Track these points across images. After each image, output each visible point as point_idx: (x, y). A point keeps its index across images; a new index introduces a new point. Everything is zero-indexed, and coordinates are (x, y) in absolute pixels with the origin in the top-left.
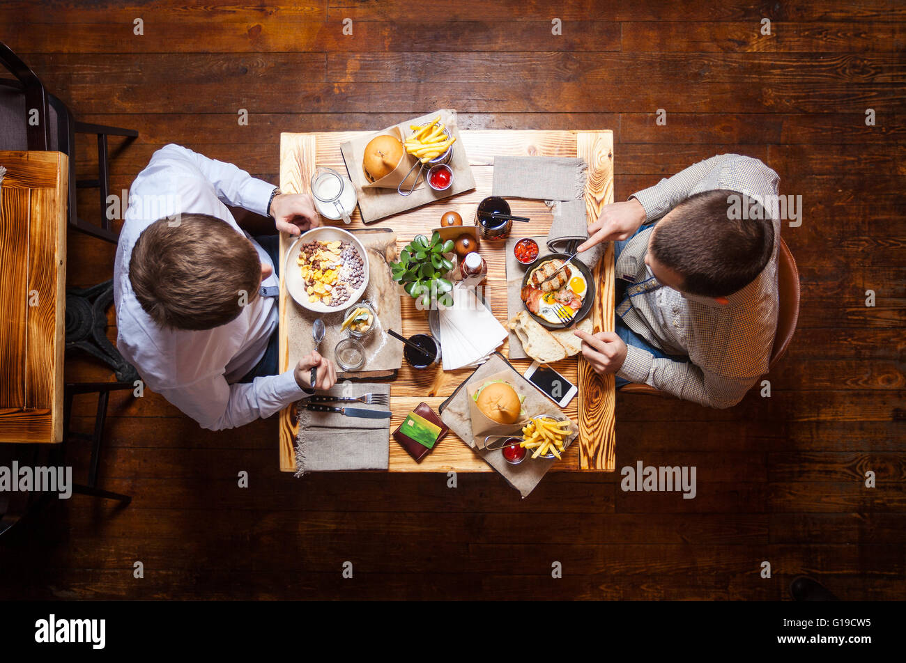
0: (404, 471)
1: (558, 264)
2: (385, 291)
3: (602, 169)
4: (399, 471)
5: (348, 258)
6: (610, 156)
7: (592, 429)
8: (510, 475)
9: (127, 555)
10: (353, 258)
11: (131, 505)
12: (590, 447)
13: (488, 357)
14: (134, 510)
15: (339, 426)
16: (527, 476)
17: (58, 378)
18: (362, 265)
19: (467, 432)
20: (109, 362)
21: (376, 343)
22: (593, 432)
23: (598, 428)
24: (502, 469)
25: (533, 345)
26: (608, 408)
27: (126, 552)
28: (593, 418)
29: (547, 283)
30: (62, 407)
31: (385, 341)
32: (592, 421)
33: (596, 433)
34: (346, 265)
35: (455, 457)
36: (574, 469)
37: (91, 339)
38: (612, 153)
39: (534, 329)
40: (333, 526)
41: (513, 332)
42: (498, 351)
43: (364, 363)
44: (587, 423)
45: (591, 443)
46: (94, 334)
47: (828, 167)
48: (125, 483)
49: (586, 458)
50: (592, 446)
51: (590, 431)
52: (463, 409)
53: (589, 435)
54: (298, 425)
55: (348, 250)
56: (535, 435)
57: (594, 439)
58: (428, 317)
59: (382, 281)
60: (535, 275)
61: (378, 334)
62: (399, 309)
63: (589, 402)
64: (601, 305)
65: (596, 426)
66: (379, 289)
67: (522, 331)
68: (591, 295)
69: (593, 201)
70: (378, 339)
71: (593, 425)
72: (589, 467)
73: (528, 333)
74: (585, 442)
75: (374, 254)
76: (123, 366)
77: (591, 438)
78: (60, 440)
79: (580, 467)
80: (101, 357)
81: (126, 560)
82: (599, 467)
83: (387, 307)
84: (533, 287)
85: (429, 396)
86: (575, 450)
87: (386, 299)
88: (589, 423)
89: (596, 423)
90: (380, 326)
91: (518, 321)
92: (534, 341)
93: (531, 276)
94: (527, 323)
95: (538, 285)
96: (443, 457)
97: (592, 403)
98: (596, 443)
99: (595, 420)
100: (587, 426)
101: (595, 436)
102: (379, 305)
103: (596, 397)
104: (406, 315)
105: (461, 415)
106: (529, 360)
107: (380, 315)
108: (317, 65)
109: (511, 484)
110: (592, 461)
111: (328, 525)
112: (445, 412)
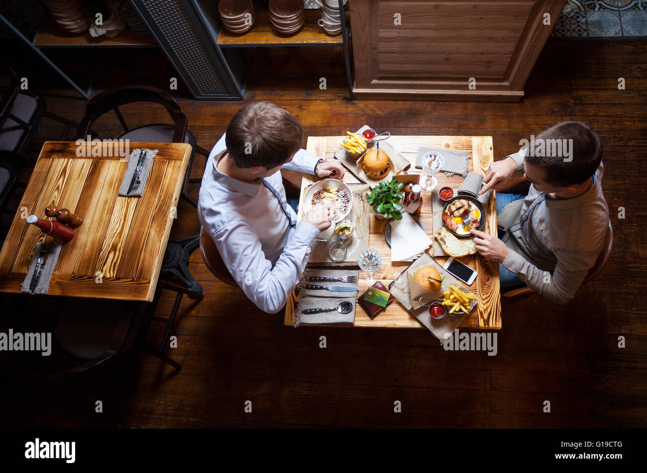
0: (364, 326)
1: (464, 202)
2: (360, 216)
3: (486, 155)
4: (361, 325)
5: (341, 196)
6: (491, 149)
7: (486, 301)
8: (433, 329)
9: (171, 406)
10: (344, 197)
11: (180, 372)
12: (485, 313)
13: (420, 255)
14: (181, 375)
15: (325, 296)
16: (445, 329)
17: (159, 263)
18: (348, 201)
19: (406, 300)
20: (186, 282)
21: (353, 245)
22: (486, 303)
23: (489, 300)
24: (428, 325)
25: (449, 246)
26: (496, 288)
27: (170, 404)
28: (486, 294)
29: (457, 211)
30: (157, 281)
31: (358, 245)
32: (485, 296)
33: (489, 303)
34: (339, 200)
35: (397, 317)
36: (475, 327)
37: (178, 268)
38: (492, 147)
39: (449, 238)
40: (305, 392)
41: (436, 239)
42: (427, 251)
43: (345, 257)
44: (483, 297)
45: (485, 310)
46: (181, 265)
47: (607, 186)
48: (179, 358)
49: (482, 319)
50: (486, 312)
51: (484, 302)
52: (405, 285)
53: (484, 305)
54: (299, 294)
55: (342, 193)
56: (452, 297)
57: (487, 307)
58: (385, 232)
59: (359, 211)
60: (450, 207)
61: (354, 240)
62: (368, 226)
63: (483, 284)
64: (489, 227)
65: (488, 299)
66: (357, 215)
67: (442, 239)
68: (483, 220)
69: (482, 171)
70: (354, 243)
71: (486, 298)
72: (485, 326)
73: (446, 240)
74: (482, 309)
75: (356, 196)
76: (193, 285)
77: (485, 307)
78: (151, 300)
79: (479, 326)
80: (182, 278)
81: (170, 409)
82: (491, 326)
83: (361, 225)
84: (449, 214)
85: (383, 279)
86: (475, 314)
87: (361, 221)
88: (484, 297)
89: (488, 297)
90: (356, 236)
91: (440, 234)
92: (449, 244)
93: (448, 208)
94: (445, 234)
95: (452, 213)
96: (390, 317)
97: (485, 284)
98: (489, 310)
99: (488, 295)
100: (482, 299)
101: (488, 305)
102: (356, 224)
103: (488, 281)
104: (372, 231)
105: (403, 290)
106: (446, 257)
107: (357, 229)
108: (326, 133)
109: (434, 335)
110: (487, 322)
111: (302, 392)
112: (392, 288)
